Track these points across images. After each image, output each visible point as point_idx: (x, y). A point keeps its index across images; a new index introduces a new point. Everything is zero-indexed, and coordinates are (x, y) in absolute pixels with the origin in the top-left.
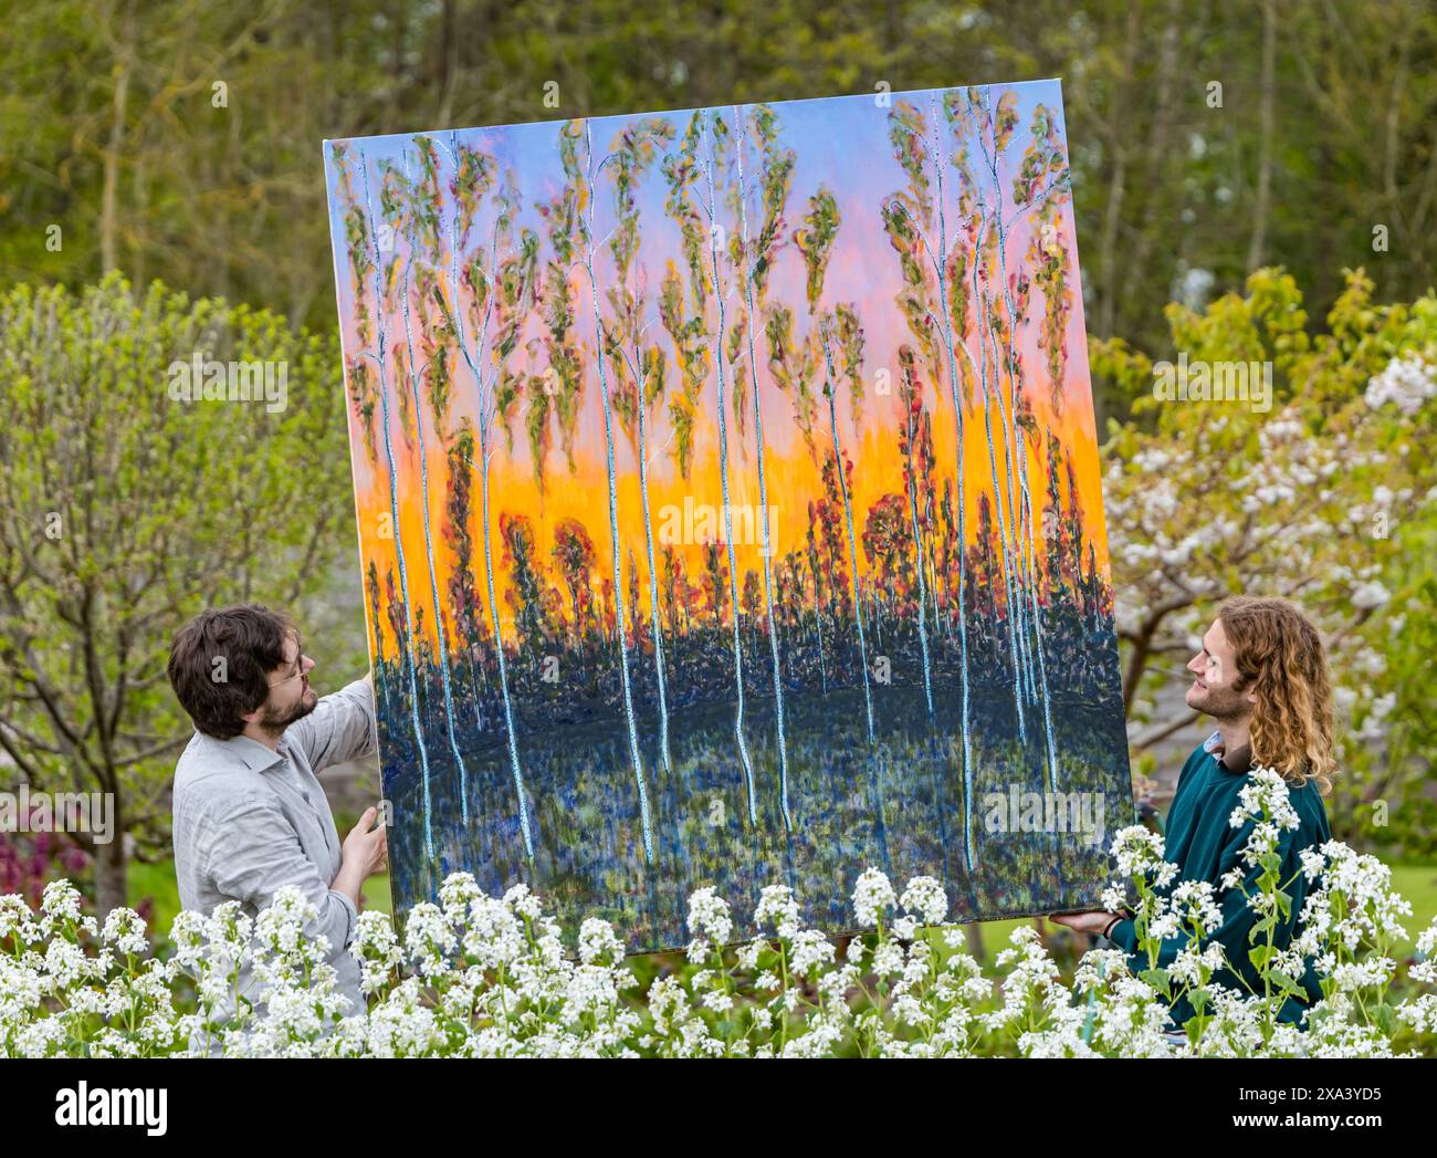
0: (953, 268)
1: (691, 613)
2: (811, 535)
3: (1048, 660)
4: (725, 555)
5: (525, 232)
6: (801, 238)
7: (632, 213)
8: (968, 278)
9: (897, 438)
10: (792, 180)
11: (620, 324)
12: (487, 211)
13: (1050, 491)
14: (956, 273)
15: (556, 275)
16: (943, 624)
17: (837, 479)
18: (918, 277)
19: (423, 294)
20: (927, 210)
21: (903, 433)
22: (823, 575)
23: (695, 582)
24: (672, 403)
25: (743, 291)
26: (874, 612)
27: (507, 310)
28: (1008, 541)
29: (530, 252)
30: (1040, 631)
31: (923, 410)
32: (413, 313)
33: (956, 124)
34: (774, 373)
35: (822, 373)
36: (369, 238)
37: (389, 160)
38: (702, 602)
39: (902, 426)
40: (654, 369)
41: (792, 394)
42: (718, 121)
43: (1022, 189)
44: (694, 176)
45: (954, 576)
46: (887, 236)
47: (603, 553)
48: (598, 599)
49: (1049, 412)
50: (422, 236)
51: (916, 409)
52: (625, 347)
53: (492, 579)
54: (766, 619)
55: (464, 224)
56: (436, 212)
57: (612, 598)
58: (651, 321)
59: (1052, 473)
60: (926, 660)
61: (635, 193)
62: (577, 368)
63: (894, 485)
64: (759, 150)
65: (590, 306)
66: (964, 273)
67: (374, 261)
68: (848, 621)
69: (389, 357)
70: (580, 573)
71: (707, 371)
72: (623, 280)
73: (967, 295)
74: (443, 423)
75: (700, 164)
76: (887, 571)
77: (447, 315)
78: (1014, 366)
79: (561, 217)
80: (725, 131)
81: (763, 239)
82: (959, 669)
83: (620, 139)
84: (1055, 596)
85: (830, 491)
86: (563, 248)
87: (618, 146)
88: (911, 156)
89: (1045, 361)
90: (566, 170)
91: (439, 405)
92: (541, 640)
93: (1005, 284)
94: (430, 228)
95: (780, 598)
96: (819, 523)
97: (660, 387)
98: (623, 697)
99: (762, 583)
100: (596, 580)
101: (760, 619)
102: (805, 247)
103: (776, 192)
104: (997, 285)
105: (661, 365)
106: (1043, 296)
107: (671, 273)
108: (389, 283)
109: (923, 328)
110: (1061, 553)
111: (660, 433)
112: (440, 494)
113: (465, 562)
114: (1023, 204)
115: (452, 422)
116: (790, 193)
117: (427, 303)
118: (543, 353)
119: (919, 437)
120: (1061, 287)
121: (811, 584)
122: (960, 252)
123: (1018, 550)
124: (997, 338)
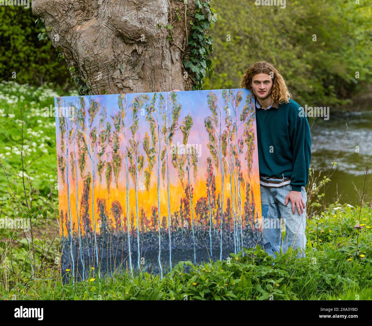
0: (223, 137)
1: (148, 227)
2: (181, 207)
3: (244, 243)
4: (158, 212)
5: (108, 123)
6: (182, 128)
7: (137, 119)
8: (227, 140)
9: (205, 182)
10: (180, 113)
11: (132, 149)
12: (98, 117)
13: (247, 198)
14: (224, 139)
15: (115, 135)
16: (216, 233)
17: (189, 192)
18: (213, 139)
19: (79, 139)
20: (216, 122)
21: (207, 181)
22: (184, 218)
23: (149, 219)
24: (145, 171)
25: (166, 141)
26: (197, 229)
27: (102, 144)
28: (235, 211)
29: (109, 129)
30: (242, 235)
31: (213, 175)
32: (76, 144)
33: (225, 99)
34: (173, 163)
35: (186, 164)
36: (65, 123)
37: (72, 103)
38: (151, 224)
39: (207, 179)
40: (141, 161)
41: (177, 169)
42: (161, 96)
43: (243, 117)
44: (154, 110)
45: (219, 220)
46: (205, 128)
47: (125, 210)
48: (123, 222)
49: (247, 177)
50: (80, 123)
51: (211, 175)
52: (133, 155)
53: (94, 216)
54: (168, 230)
55: (91, 121)
56: (84, 117)
57: (126, 222)
58: (140, 148)
59: (247, 194)
60: (211, 242)
61: (138, 114)
62: (120, 160)
63: (204, 194)
64: (172, 104)
65: (124, 143)
66: (226, 139)
67: (66, 130)
68: (190, 231)
69: (69, 156)
70: (118, 215)
71: (155, 162)
72: (133, 137)
73: (226, 145)
74: (83, 173)
75: (156, 107)
76: (201, 217)
77: (86, 145)
78: (238, 164)
79: (117, 120)
80: (163, 98)
81: (172, 128)
82: (220, 245)
83: (134, 99)
84: (247, 226)
85: (187, 195)
86: (118, 128)
87: (134, 101)
88: (213, 108)
89: (247, 163)
90: (119, 107)
91: (82, 168)
92: (106, 233)
93: (237, 142)
94: (82, 121)
95: (172, 224)
96: (183, 204)
97: (142, 166)
98: (128, 249)
99: (167, 220)
100: (122, 217)
101: (166, 229)
102: (183, 130)
103: (176, 115)
104: (235, 142)
105: (143, 160)
106: (247, 145)
107: (146, 136)
108: (70, 135)
109: (214, 153)
110: (249, 215)
111: (141, 178)
112: (81, 192)
113: (87, 211)
114: (243, 121)
115: (85, 173)
116: (180, 116)
117: (80, 141)
118: (111, 156)
119: (212, 182)
120: (252, 144)
121: (180, 220)
122: (225, 133)
123: (237, 213)
124: (234, 156)
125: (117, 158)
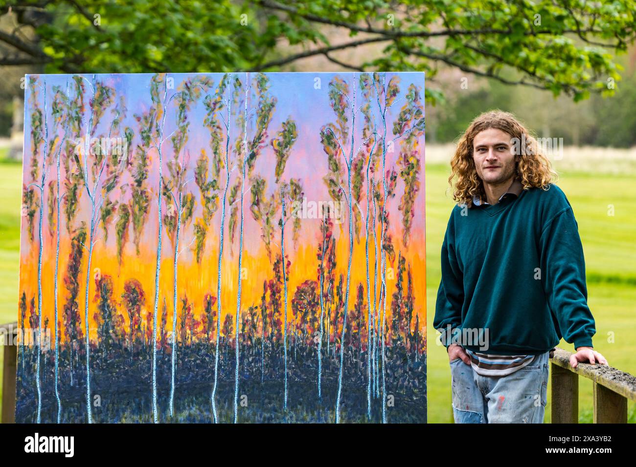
0: (356, 165)
1: (194, 334)
2: (264, 298)
3: (387, 375)
4: (216, 305)
5: (127, 129)
6: (275, 143)
7: (185, 123)
8: (364, 171)
9: (316, 250)
10: (273, 114)
11: (172, 180)
12: (108, 116)
13: (398, 286)
14: (357, 168)
15: (141, 152)
16: (331, 351)
17: (281, 270)
18: (336, 168)
19: (68, 157)
20: (345, 134)
21: (320, 249)
22: (268, 320)
23: (197, 317)
24: (196, 223)
25: (240, 168)
26: (294, 342)
27: (112, 168)
28: (372, 310)
29: (129, 139)
30: (384, 358)
31: (332, 238)
32: (62, 166)
33: (365, 91)
34: (253, 211)
35: (279, 214)
36: (43, 126)
37: (59, 87)
38: (200, 328)
39: (320, 245)
40: (188, 204)
41: (260, 224)
42: (237, 80)
43: (398, 127)
44: (221, 107)
45: (340, 326)
46: (322, 146)
47: (150, 298)
48: (144, 322)
49: (401, 244)
50: (72, 127)
51: (329, 236)
52: (174, 192)
53: (88, 306)
54: (234, 340)
55: (94, 123)
56: (80, 115)
57: (152, 322)
58: (189, 180)
59: (400, 276)
60: (320, 369)
61: (188, 113)
62: (147, 201)
63: (311, 274)
64: (257, 96)
65: (157, 169)
66: (362, 168)
67: (44, 138)
68: (279, 345)
69: (47, 189)
70: (136, 308)
71: (217, 208)
72: (176, 158)
73: (362, 180)
74: (71, 223)
75: (225, 101)
76: (303, 319)
77: (80, 169)
78: (384, 218)
79: (147, 122)
80: (240, 85)
81: (254, 142)
82: (338, 376)
83: (183, 85)
84: (395, 341)
85: (277, 276)
86: (147, 138)
87: (182, 88)
88: (339, 105)
89: (401, 217)
90: (153, 99)
91: (70, 214)
92: (110, 341)
93: (384, 175)
94: (76, 123)
95: (243, 330)
96: (269, 292)
97: (190, 214)
98: (152, 375)
99: (234, 322)
100: (144, 312)
101: (231, 340)
102: (277, 148)
103: (264, 117)
104: (379, 175)
105: (192, 202)
106: (404, 183)
107: (203, 156)
108: (51, 149)
109: (337, 194)
110: (400, 318)
111: (187, 238)
112: (65, 260)
113: (74, 297)
114: (398, 135)
115: (76, 224)
116: (271, 120)
117: (70, 161)
118: (129, 192)
119: (328, 251)
120: (414, 179)
121: (261, 324)
122: (360, 157)
123: (376, 314)
124: (376, 203)
125: (141, 197)
